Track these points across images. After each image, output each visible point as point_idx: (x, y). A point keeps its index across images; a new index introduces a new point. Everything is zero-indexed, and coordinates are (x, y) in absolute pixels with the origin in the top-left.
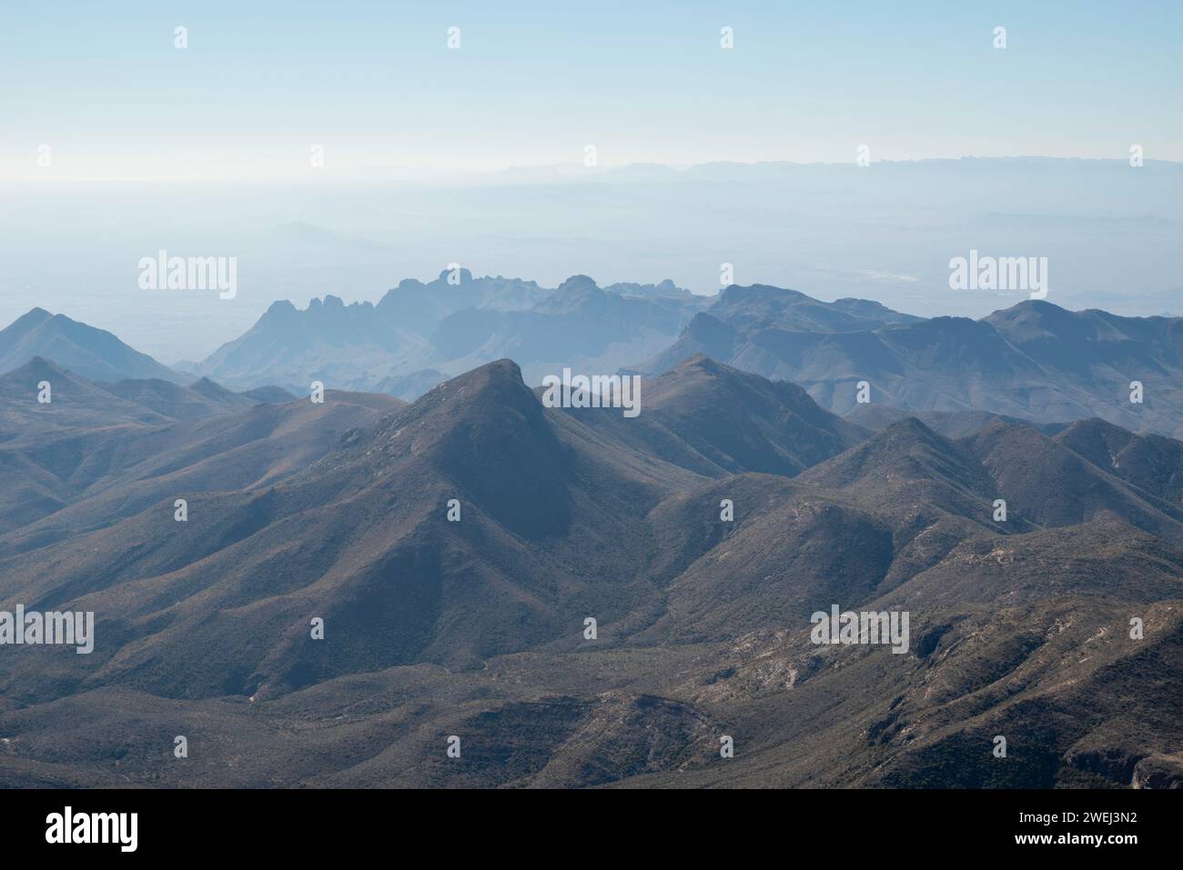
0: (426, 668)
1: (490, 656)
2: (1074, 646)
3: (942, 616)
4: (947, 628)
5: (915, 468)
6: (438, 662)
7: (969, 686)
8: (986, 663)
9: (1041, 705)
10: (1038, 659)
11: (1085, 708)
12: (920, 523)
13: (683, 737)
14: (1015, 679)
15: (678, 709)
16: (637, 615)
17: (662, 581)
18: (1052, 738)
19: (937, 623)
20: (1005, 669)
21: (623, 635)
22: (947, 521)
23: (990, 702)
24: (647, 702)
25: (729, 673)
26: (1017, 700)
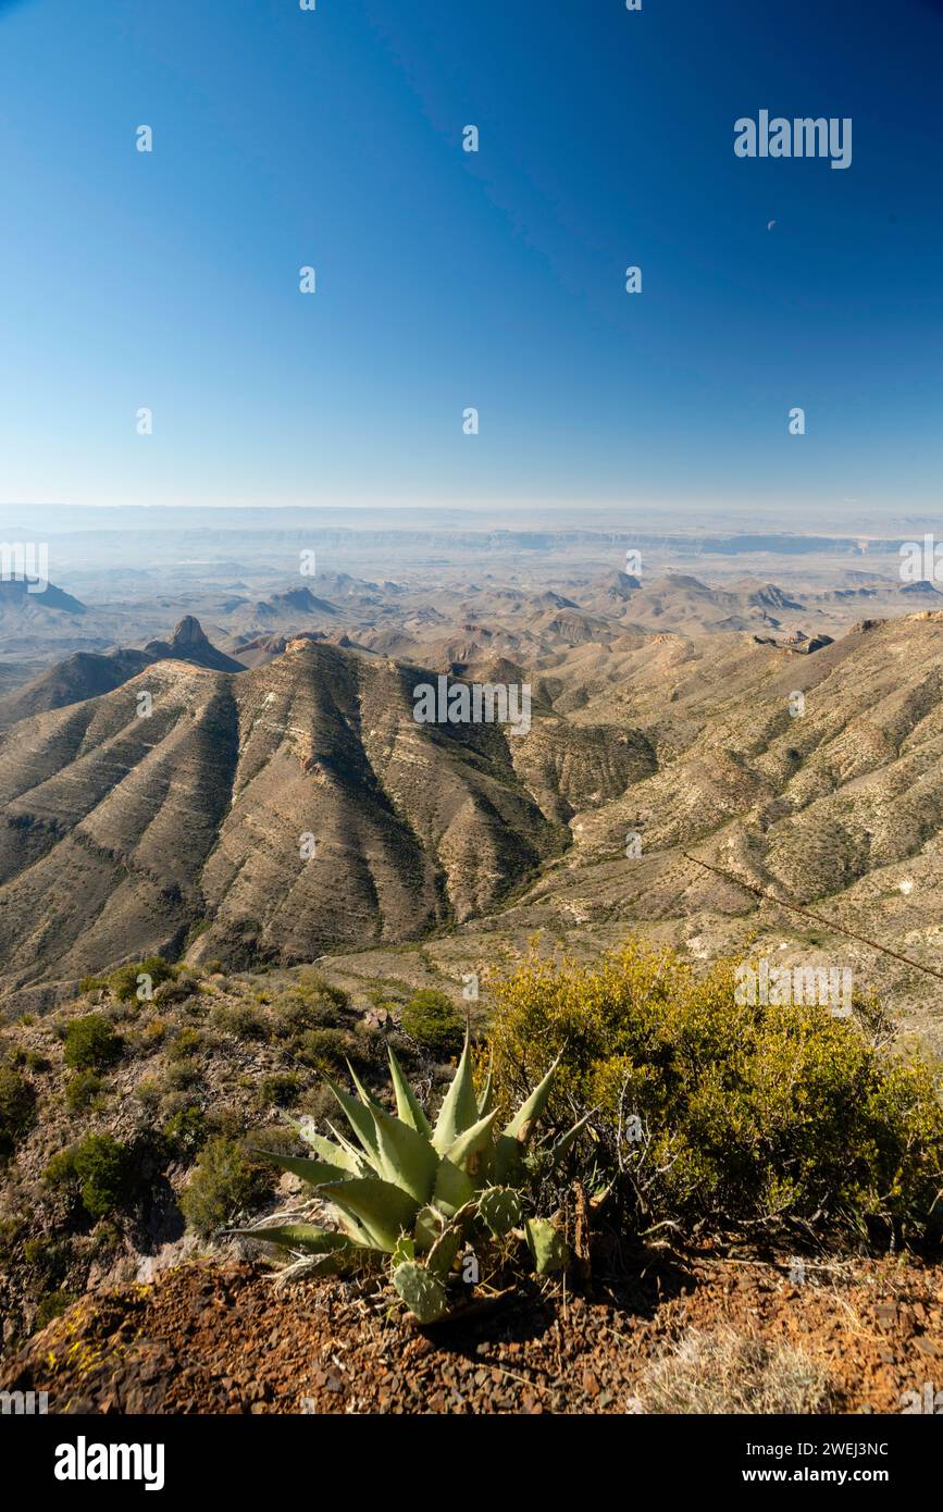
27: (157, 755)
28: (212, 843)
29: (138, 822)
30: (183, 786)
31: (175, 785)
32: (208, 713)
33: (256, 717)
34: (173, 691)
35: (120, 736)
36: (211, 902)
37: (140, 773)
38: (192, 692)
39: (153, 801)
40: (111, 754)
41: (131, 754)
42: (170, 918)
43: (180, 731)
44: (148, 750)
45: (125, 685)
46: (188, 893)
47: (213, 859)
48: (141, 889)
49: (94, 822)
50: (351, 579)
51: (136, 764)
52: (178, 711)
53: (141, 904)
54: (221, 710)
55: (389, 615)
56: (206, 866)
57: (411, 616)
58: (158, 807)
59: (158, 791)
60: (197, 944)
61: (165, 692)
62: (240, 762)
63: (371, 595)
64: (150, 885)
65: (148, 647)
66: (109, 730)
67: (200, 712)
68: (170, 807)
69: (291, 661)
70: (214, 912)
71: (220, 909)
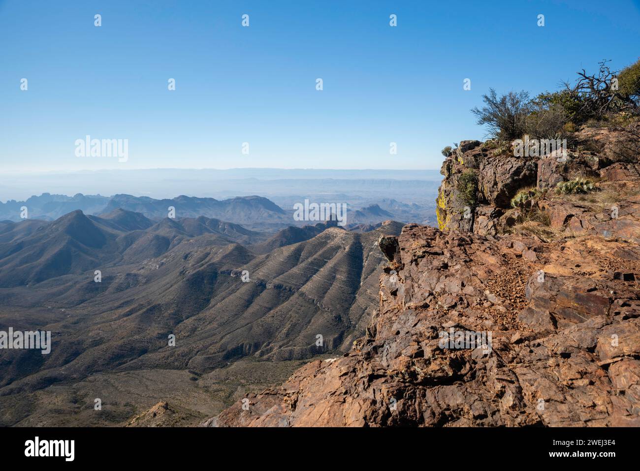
0: (71, 275)
1: (85, 271)
2: (216, 253)
3: (188, 252)
4: (189, 254)
5: (171, 227)
6: (73, 274)
7: (198, 262)
8: (201, 258)
9: (213, 264)
10: (210, 256)
11: (221, 263)
12: (175, 237)
13: (138, 281)
14: (207, 260)
15: (135, 275)
16: (117, 260)
17: (121, 253)
18: (216, 269)
19: (187, 253)
20: (204, 259)
21: (115, 264)
22: (180, 236)
23: (203, 265)
24: (128, 275)
25: (143, 268)
26: (209, 263)
27: (330, 264)
28: (353, 300)
29: (323, 290)
30: (341, 277)
31: (338, 276)
32: (350, 248)
33: (370, 251)
34: (336, 240)
35: (315, 256)
36: (353, 323)
37: (324, 271)
38: (344, 240)
39: (329, 282)
40: (312, 263)
41: (320, 263)
42: (337, 327)
43: (339, 255)
44: (326, 262)
45: (316, 237)
46: (344, 319)
47: (353, 306)
48: (325, 315)
49: (307, 288)
50: (396, 202)
51: (322, 268)
52: (339, 247)
53: (326, 321)
54: (356, 248)
55: (415, 218)
56: (351, 309)
57: (426, 219)
58: (331, 284)
59: (331, 278)
60: (348, 338)
61: (333, 240)
62: (364, 269)
63: (406, 209)
64: (329, 314)
65: (316, 225)
66: (311, 254)
67: (347, 248)
68: (336, 285)
69: (385, 229)
70: (355, 327)
71: (357, 326)
